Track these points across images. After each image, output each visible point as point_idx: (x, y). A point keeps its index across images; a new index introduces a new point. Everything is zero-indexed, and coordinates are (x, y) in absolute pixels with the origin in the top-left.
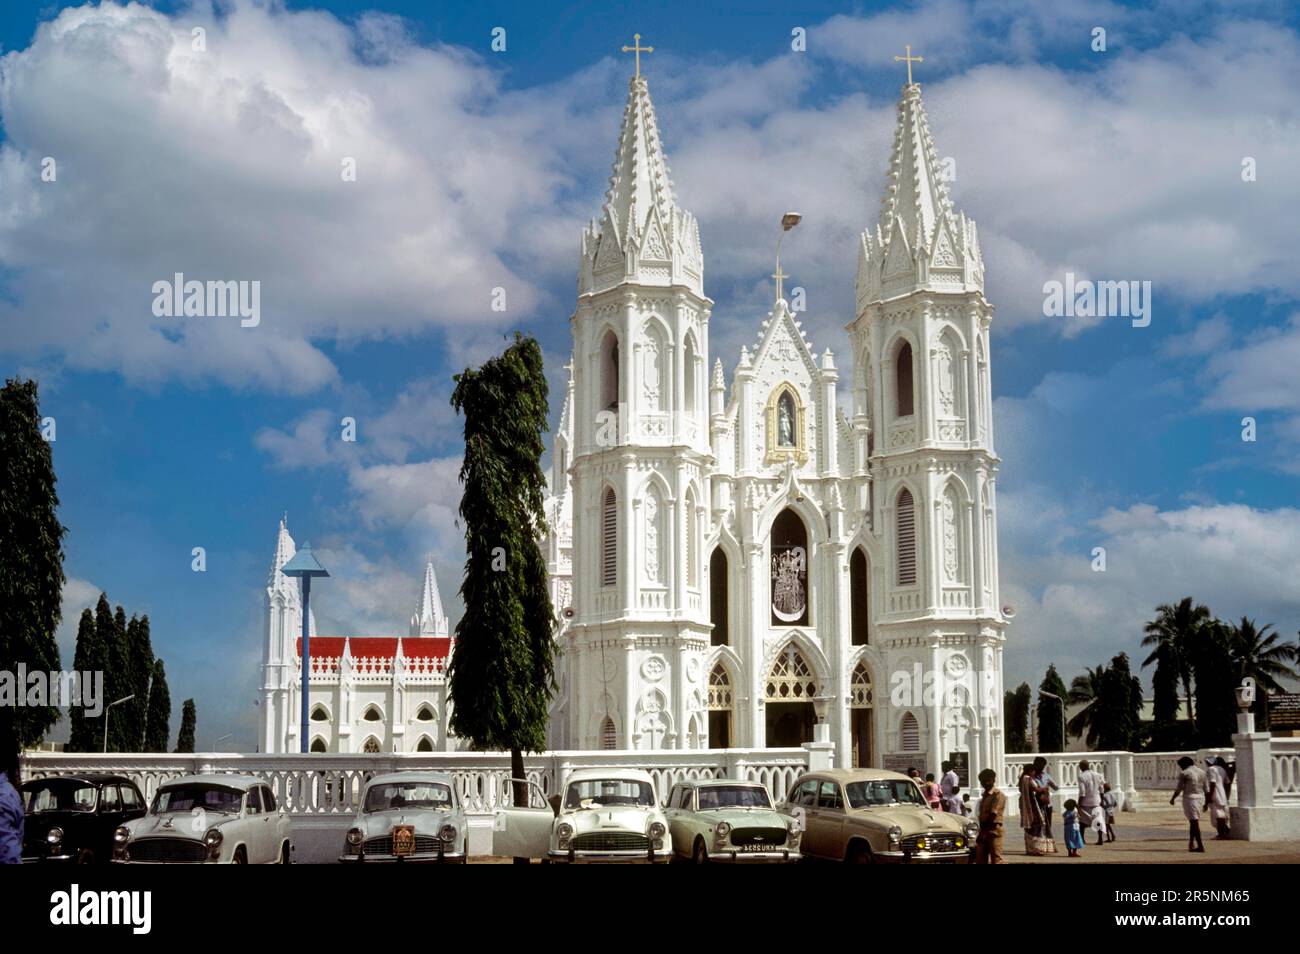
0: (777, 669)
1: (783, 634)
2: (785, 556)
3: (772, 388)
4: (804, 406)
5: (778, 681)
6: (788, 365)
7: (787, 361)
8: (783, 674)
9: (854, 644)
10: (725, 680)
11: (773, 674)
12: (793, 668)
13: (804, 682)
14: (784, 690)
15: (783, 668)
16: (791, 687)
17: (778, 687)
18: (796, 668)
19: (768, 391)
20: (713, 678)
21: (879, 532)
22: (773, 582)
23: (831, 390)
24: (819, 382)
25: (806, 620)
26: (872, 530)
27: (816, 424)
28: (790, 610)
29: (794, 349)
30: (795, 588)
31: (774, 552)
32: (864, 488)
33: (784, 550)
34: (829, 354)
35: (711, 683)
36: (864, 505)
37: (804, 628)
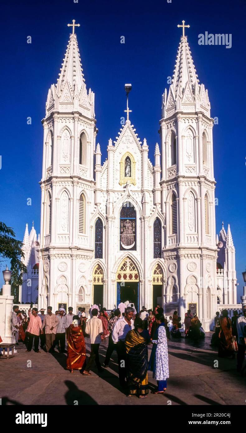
0: (122, 268)
1: (124, 254)
2: (127, 222)
3: (123, 154)
4: (135, 161)
5: (122, 273)
6: (129, 145)
7: (129, 143)
8: (124, 270)
9: (154, 257)
10: (102, 273)
11: (120, 270)
12: (129, 267)
13: (134, 273)
14: (125, 277)
15: (124, 268)
16: (128, 275)
17: (122, 275)
18: (130, 267)
19: (121, 156)
20: (96, 271)
21: (164, 211)
22: (121, 233)
23: (146, 154)
24: (142, 151)
25: (134, 248)
26: (162, 211)
27: (140, 168)
28: (128, 244)
29: (132, 139)
30: (130, 235)
31: (122, 221)
32: (158, 194)
33: (126, 220)
34: (145, 140)
35: (95, 273)
36: (158, 201)
37: (133, 252)
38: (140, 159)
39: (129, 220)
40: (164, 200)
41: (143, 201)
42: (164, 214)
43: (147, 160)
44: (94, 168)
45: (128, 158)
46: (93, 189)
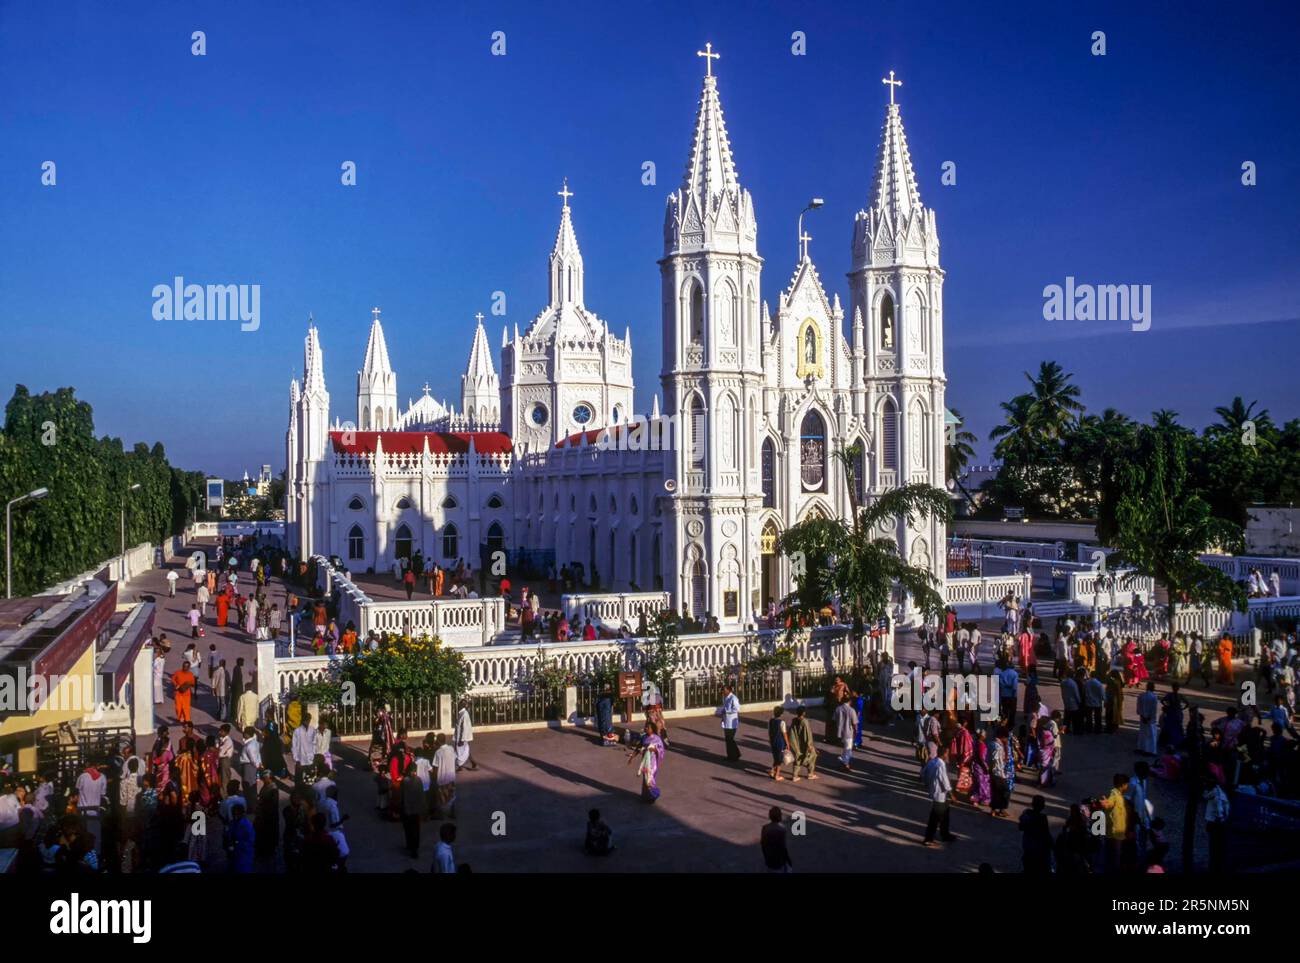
1: (808, 500)
2: (811, 444)
3: (803, 322)
4: (822, 336)
6: (812, 305)
7: (811, 302)
19: (799, 325)
20: (764, 530)
21: (872, 429)
22: (803, 462)
23: (839, 325)
24: (832, 318)
25: (823, 489)
26: (866, 427)
27: (829, 348)
28: (813, 482)
29: (815, 294)
30: (816, 466)
31: (804, 441)
32: (861, 398)
33: (809, 439)
34: (837, 298)
35: (763, 534)
36: (861, 410)
37: (822, 495)
38: (829, 332)
39: (814, 439)
40: (872, 410)
41: (841, 410)
42: (872, 434)
43: (840, 339)
44: (762, 348)
45: (810, 328)
46: (761, 388)
